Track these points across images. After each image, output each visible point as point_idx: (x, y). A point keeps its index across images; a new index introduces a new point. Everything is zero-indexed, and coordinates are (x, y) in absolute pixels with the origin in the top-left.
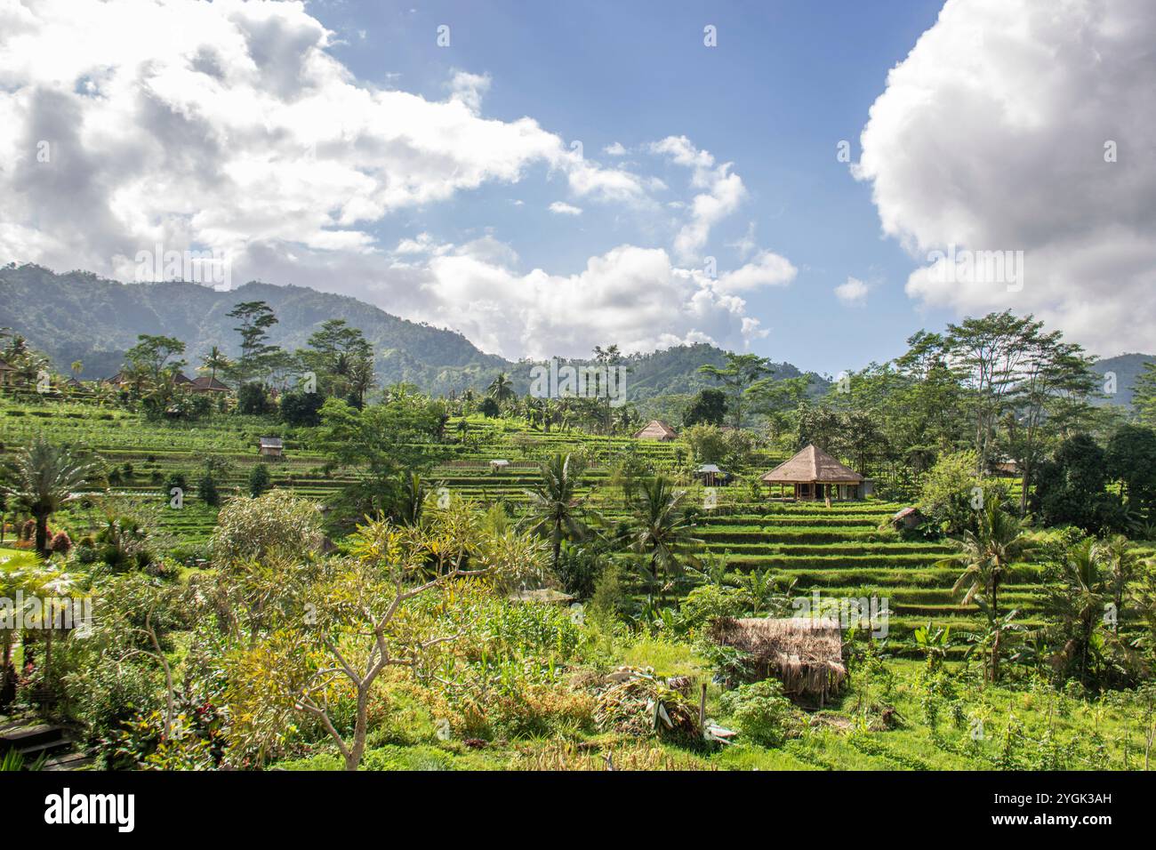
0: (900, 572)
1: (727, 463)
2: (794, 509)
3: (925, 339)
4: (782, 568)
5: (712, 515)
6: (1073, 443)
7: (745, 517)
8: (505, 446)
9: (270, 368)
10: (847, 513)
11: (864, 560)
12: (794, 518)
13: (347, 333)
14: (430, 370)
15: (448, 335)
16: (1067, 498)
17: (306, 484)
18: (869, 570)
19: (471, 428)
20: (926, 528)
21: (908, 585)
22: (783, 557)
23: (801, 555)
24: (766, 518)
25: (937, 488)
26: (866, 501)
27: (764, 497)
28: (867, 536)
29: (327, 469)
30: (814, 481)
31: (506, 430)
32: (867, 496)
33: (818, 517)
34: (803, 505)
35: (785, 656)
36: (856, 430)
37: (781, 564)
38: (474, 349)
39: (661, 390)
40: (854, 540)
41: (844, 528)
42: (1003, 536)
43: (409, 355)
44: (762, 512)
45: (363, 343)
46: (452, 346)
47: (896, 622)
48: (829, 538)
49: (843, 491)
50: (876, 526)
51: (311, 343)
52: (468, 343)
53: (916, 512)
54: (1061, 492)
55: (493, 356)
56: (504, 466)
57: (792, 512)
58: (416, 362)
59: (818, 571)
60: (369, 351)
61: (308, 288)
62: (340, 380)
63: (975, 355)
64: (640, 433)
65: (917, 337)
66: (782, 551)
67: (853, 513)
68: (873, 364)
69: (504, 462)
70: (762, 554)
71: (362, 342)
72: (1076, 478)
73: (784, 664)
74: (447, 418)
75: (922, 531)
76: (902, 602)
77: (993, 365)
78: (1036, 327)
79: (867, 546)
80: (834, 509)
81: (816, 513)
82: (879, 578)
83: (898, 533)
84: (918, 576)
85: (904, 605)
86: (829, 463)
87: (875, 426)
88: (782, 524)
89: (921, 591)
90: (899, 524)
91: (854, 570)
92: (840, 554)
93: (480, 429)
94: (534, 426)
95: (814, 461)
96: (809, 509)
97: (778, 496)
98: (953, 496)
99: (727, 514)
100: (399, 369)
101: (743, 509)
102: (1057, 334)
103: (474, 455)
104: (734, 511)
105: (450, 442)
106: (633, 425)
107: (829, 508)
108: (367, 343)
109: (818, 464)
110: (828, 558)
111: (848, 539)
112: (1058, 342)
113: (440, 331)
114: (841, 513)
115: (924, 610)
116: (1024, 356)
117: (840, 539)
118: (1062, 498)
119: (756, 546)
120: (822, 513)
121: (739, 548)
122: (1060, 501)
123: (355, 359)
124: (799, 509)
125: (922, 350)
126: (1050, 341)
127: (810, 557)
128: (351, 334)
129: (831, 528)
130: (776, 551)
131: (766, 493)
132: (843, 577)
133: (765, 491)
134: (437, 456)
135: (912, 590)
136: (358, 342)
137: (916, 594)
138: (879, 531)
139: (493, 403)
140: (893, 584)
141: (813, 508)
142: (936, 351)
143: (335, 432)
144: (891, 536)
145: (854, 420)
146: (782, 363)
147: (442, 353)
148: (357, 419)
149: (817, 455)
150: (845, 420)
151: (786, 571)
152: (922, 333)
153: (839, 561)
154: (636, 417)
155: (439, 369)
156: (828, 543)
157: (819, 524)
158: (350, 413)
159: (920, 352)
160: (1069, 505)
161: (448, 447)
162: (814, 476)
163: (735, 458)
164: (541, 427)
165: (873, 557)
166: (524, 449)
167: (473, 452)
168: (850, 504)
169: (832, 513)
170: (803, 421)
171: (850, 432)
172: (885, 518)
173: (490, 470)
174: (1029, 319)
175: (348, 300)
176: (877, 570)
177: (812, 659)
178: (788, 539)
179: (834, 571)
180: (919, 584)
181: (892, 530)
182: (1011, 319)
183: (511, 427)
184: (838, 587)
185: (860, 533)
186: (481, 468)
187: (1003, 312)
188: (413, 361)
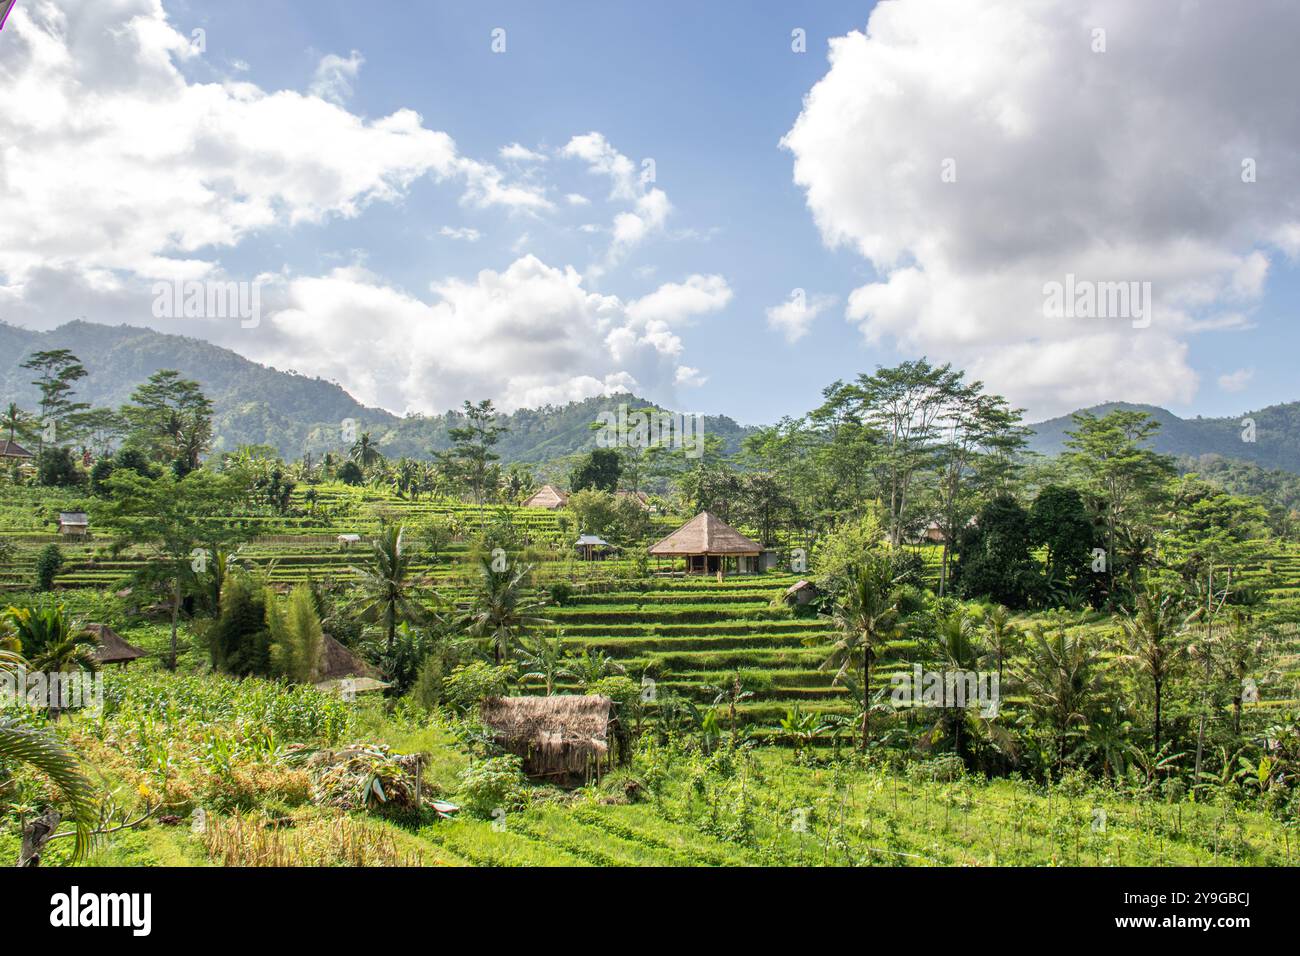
0: (785, 652)
1: (610, 534)
2: (680, 584)
3: (843, 391)
4: (655, 651)
5: (584, 593)
6: (994, 506)
7: (623, 595)
8: (361, 517)
9: (89, 429)
10: (738, 588)
11: (747, 640)
12: (676, 594)
13: (182, 387)
14: (300, 428)
15: (322, 385)
16: (988, 567)
17: (112, 567)
18: (752, 650)
19: (323, 498)
20: (821, 603)
21: (793, 666)
22: (657, 638)
23: (678, 635)
24: (645, 596)
25: (834, 560)
26: (767, 573)
27: (652, 572)
28: (755, 613)
29: (115, 549)
30: (706, 552)
31: (364, 500)
32: (769, 568)
33: (704, 594)
34: (692, 580)
35: (546, 735)
36: (758, 494)
37: (654, 646)
38: (354, 402)
39: (575, 449)
40: (741, 618)
41: (732, 605)
42: (873, 609)
43: (274, 410)
44: (643, 588)
45: (201, 399)
46: (327, 398)
47: (773, 707)
48: (711, 617)
49: (742, 563)
50: (768, 602)
51: (135, 398)
52: (346, 394)
53: (811, 586)
54: (980, 560)
55: (377, 411)
56: (354, 542)
57: (678, 588)
58: (283, 418)
59: (694, 654)
60: (208, 409)
61: (148, 329)
62: (168, 443)
63: (889, 408)
64: (530, 500)
65: (834, 387)
66: (657, 631)
67: (745, 588)
68: (787, 418)
69: (355, 537)
70: (635, 635)
71: (200, 397)
72: (997, 545)
73: (545, 742)
74: (294, 486)
75: (817, 607)
76: (783, 685)
77: (910, 419)
78: (956, 377)
79: (753, 624)
80: (726, 584)
81: (704, 588)
82: (761, 660)
83: (790, 609)
84: (805, 655)
85: (785, 689)
86: (724, 532)
87: (781, 489)
88: (663, 602)
89: (806, 672)
90: (792, 599)
91: (734, 651)
92: (721, 634)
93: (334, 498)
94: (399, 495)
95: (706, 530)
96: (698, 584)
97: (668, 570)
98: (849, 566)
99: (602, 592)
100: (261, 426)
101: (622, 585)
102: (978, 385)
103: (323, 529)
104: (611, 588)
105: (296, 513)
106: (524, 491)
107: (720, 583)
108: (205, 399)
109: (711, 533)
110: (708, 638)
111: (734, 617)
112: (981, 393)
113: (311, 380)
114: (732, 588)
115: (806, 693)
116: (943, 409)
117: (724, 617)
118: (981, 567)
119: (629, 627)
120: (711, 589)
121: (608, 630)
122: (979, 570)
123: (188, 416)
124: (686, 584)
125: (839, 402)
126: (969, 392)
127: (687, 638)
128: (185, 387)
129: (716, 605)
130: (651, 633)
131: (654, 568)
132: (722, 659)
133: (653, 565)
134: (244, 531)
135: (796, 672)
136: (194, 398)
137: (799, 677)
138: (771, 608)
139: (356, 468)
140: (777, 666)
141: (703, 584)
142: (855, 404)
143: (123, 505)
144: (782, 612)
145: (756, 482)
146: (717, 415)
147: (315, 407)
148: (147, 490)
149: (710, 523)
150: (747, 483)
151: (658, 654)
152: (838, 384)
153: (718, 641)
154: (528, 483)
155: (311, 426)
156: (711, 622)
157: (704, 600)
158: (140, 483)
159: (835, 405)
160: (988, 575)
161: (293, 520)
162: (705, 547)
163: (618, 528)
164: (408, 495)
165: (758, 636)
166: (384, 522)
167: (321, 525)
168: (745, 578)
169: (721, 589)
170: (701, 483)
171: (752, 496)
172: (779, 592)
173: (338, 546)
174: (947, 368)
175: (197, 343)
176: (760, 650)
177: (575, 737)
178: (666, 618)
179: (712, 652)
180: (805, 665)
181: (784, 606)
182: (927, 369)
183: (372, 496)
184: (715, 670)
185: (747, 610)
186: (327, 544)
187: (918, 360)
188: (278, 418)
